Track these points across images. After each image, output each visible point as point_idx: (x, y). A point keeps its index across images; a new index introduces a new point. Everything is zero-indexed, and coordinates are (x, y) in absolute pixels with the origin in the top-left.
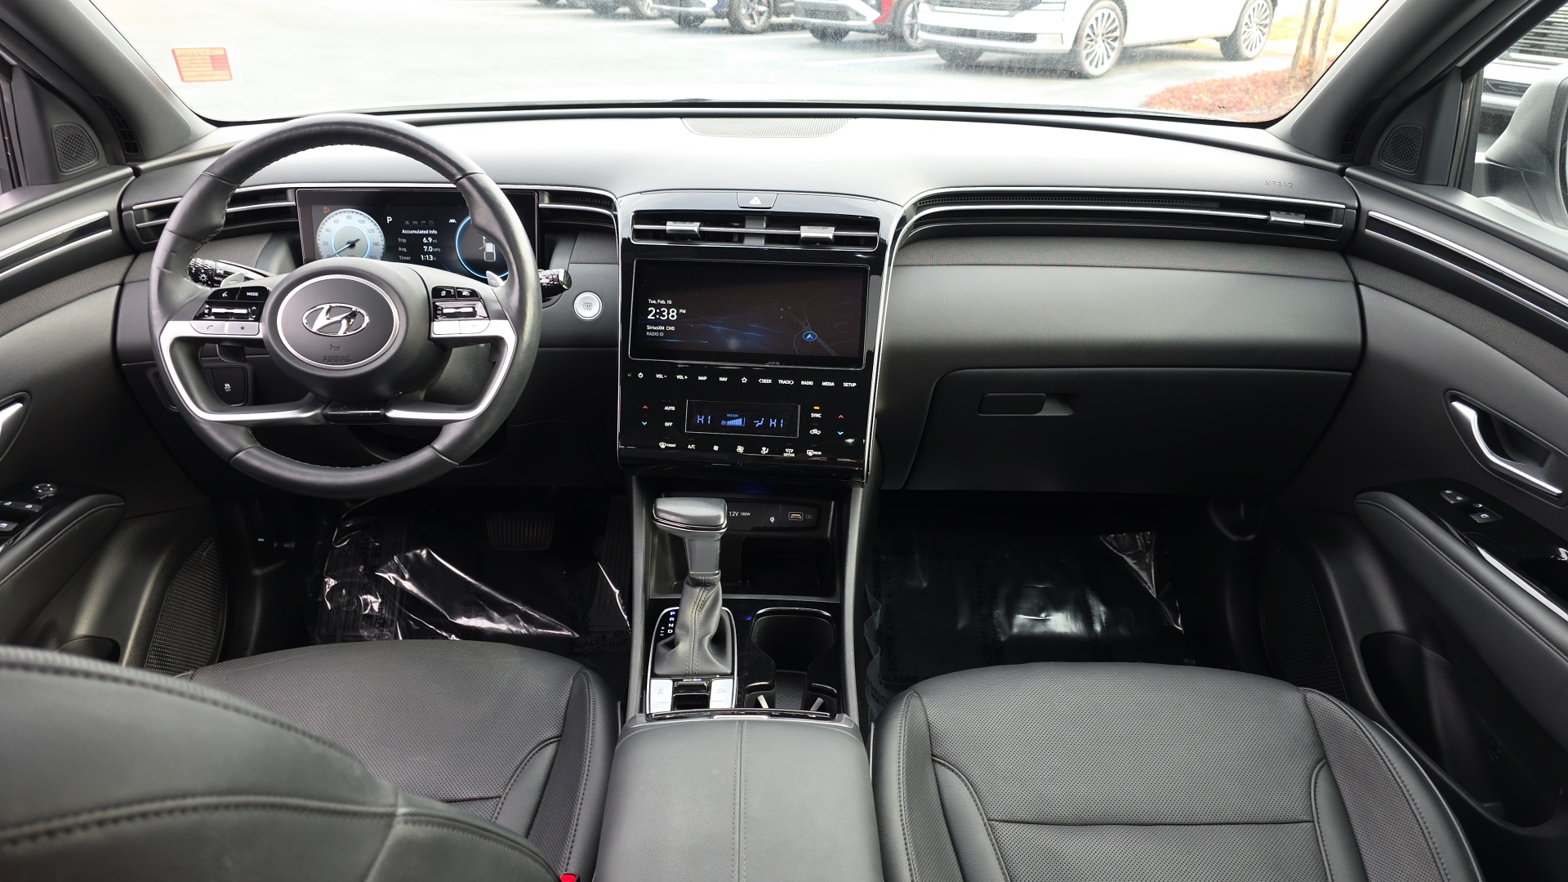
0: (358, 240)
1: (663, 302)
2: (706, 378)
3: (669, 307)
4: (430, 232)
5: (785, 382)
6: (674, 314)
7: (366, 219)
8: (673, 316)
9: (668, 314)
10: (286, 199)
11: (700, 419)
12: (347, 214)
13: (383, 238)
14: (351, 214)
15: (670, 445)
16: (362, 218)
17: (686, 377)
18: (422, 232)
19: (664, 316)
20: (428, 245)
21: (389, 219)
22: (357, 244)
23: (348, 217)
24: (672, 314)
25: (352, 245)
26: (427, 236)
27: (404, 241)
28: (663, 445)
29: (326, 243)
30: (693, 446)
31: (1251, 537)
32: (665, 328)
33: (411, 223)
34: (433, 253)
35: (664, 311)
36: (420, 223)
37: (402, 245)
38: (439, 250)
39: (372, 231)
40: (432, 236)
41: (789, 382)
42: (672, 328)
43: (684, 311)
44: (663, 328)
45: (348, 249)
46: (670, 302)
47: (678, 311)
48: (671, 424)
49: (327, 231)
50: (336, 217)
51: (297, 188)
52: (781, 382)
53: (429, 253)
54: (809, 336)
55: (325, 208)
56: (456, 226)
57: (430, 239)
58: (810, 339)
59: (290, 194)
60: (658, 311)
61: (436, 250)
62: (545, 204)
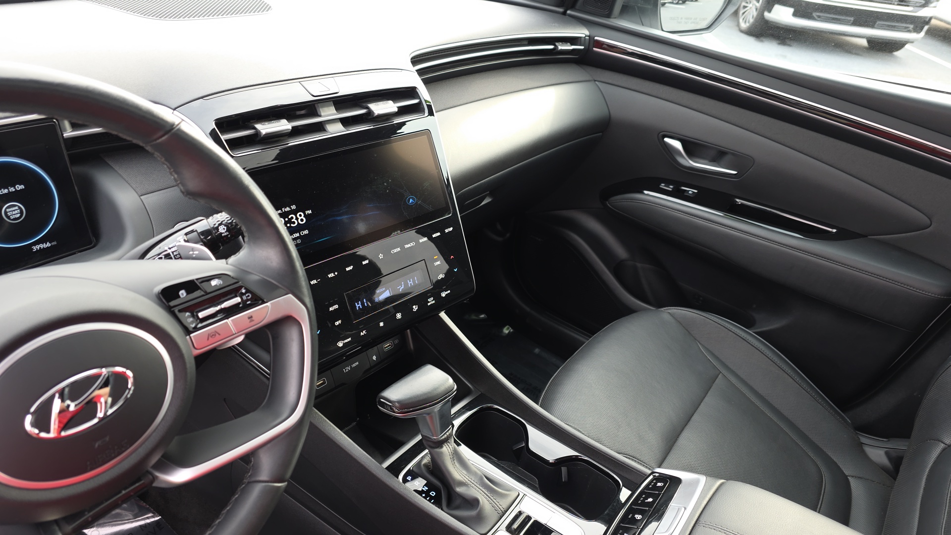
1: (288, 209)
2: (352, 267)
3: (295, 212)
5: (409, 245)
6: (302, 217)
8: (302, 220)
9: (297, 219)
11: (358, 305)
15: (346, 341)
17: (336, 273)
19: (294, 223)
24: (300, 218)
28: (340, 344)
30: (364, 332)
31: (508, 235)
32: (300, 234)
35: (292, 218)
41: (412, 244)
42: (306, 232)
43: (310, 212)
44: (298, 235)
46: (294, 207)
47: (305, 214)
48: (340, 322)
52: (407, 246)
54: (411, 200)
58: (412, 203)
60: (287, 219)
62: (69, 133)
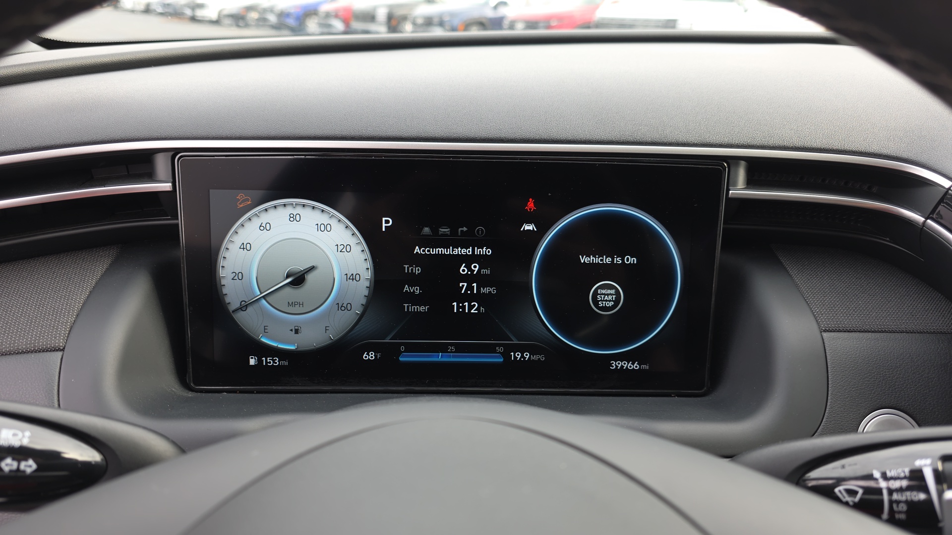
0: (312, 268)
4: (477, 251)
7: (334, 222)
10: (150, 176)
12: (289, 210)
13: (369, 264)
14: (299, 210)
16: (324, 219)
18: (458, 251)
20: (469, 279)
21: (386, 223)
22: (310, 277)
23: (293, 218)
25: (298, 279)
26: (468, 260)
27: (417, 270)
29: (238, 276)
33: (435, 231)
34: (479, 297)
36: (454, 232)
37: (412, 280)
38: (493, 290)
39: (346, 248)
40: (481, 260)
45: (288, 290)
49: (243, 247)
50: (265, 218)
51: (177, 151)
53: (470, 298)
55: (241, 195)
56: (535, 238)
57: (475, 267)
59: (162, 165)
61: (485, 290)
62: (739, 189)
